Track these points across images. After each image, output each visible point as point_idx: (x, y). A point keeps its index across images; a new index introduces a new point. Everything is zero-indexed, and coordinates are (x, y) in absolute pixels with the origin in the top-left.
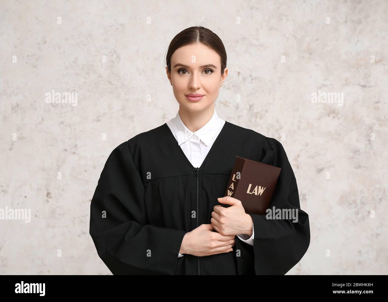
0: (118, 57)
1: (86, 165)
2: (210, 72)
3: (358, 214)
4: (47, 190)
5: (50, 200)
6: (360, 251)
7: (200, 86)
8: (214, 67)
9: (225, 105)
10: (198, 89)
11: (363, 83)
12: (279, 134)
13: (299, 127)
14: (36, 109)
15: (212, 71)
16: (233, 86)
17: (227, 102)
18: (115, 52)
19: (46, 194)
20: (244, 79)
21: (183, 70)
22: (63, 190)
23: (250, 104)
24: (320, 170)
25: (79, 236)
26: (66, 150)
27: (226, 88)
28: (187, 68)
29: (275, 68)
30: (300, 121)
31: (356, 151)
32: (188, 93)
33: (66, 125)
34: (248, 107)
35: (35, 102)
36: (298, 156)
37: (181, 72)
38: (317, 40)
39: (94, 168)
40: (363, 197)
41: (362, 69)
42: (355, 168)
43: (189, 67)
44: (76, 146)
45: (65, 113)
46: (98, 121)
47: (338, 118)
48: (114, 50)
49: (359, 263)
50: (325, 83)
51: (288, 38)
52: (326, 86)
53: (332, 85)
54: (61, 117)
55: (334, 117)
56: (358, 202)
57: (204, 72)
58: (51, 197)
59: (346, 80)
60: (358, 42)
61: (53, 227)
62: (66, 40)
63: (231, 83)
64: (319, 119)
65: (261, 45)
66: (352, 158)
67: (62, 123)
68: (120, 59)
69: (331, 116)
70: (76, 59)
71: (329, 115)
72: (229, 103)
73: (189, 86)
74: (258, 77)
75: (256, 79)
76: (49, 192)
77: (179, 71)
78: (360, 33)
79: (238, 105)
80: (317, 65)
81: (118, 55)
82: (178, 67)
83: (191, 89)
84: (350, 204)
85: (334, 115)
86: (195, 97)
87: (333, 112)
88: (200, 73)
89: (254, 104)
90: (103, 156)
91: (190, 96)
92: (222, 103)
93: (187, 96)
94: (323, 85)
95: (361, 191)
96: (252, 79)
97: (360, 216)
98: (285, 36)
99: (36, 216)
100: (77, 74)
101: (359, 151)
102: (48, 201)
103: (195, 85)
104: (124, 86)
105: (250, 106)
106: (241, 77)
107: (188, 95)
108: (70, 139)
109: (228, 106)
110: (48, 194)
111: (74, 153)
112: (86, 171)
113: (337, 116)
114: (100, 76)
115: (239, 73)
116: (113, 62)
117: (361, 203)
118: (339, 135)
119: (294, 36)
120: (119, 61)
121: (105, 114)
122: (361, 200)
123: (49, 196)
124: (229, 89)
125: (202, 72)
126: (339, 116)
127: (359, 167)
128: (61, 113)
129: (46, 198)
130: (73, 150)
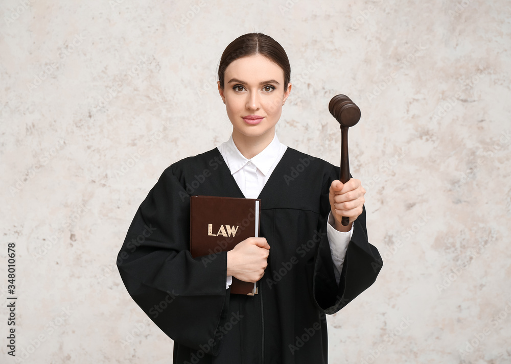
0: (158, 65)
1: (119, 200)
2: (271, 89)
3: (457, 260)
4: (70, 231)
5: (74, 243)
6: (460, 306)
7: (259, 106)
8: (277, 83)
9: (292, 125)
10: (258, 109)
11: (463, 97)
12: (359, 161)
13: (384, 153)
14: (56, 131)
15: (274, 88)
16: (301, 101)
17: (293, 121)
18: (154, 59)
19: (69, 236)
20: (315, 93)
21: (239, 86)
22: (90, 231)
23: (323, 124)
24: (410, 206)
25: (111, 289)
26: (94, 182)
27: (292, 103)
28: (244, 85)
29: (354, 79)
30: (384, 144)
31: (455, 182)
32: (246, 114)
33: (94, 151)
34: (320, 127)
35: (55, 121)
36: (383, 188)
37: (237, 89)
38: (407, 43)
39: (129, 204)
40: (464, 239)
41: (462, 79)
42: (453, 202)
43: (246, 84)
44: (106, 176)
45: (92, 135)
46: (134, 145)
47: (432, 141)
48: (153, 56)
49: (459, 320)
50: (416, 97)
51: (370, 41)
52: (417, 100)
53: (425, 99)
54: (87, 140)
55: (427, 140)
56: (458, 245)
57: (264, 89)
58: (75, 240)
59: (443, 93)
60: (457, 45)
61: (79, 277)
62: (93, 44)
63: (299, 97)
64: (409, 142)
65: (336, 49)
66: (450, 190)
67: (89, 147)
68: (160, 67)
69: (424, 138)
70: (106, 68)
71: (421, 137)
72: (297, 122)
73: (247, 106)
74: (333, 90)
75: (330, 93)
76: (73, 233)
77: (234, 88)
78: (460, 34)
79: (307, 124)
80: (406, 75)
81: (158, 63)
82: (234, 83)
83: (249, 109)
84: (448, 248)
85: (428, 137)
86: (253, 119)
87: (427, 133)
88: (259, 90)
89: (327, 123)
90: (140, 189)
91: (248, 118)
92: (288, 123)
93: (244, 118)
94: (414, 99)
95: (461, 231)
96: (326, 92)
97: (459, 262)
98: (366, 38)
99: (57, 263)
100: (107, 87)
101: (459, 181)
102: (72, 245)
103: (254, 105)
104: (166, 101)
105: (323, 127)
106: (311, 89)
107: (246, 117)
108: (99, 167)
109: (295, 127)
110: (72, 236)
111: (104, 185)
112: (119, 208)
113: (431, 138)
114: (136, 90)
115: (309, 85)
116: (152, 71)
117: (461, 247)
118: (434, 162)
119: (378, 38)
120: (159, 70)
121: (142, 136)
122: (461, 243)
123: (73, 239)
124: (296, 104)
125: (262, 90)
126: (434, 138)
127: (458, 201)
128: (88, 136)
129: (69, 241)
130: (103, 182)
